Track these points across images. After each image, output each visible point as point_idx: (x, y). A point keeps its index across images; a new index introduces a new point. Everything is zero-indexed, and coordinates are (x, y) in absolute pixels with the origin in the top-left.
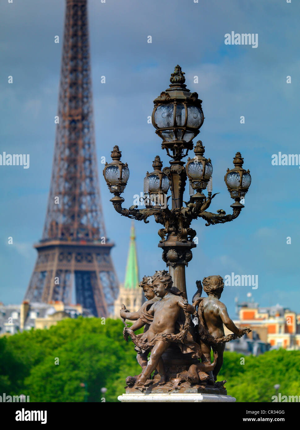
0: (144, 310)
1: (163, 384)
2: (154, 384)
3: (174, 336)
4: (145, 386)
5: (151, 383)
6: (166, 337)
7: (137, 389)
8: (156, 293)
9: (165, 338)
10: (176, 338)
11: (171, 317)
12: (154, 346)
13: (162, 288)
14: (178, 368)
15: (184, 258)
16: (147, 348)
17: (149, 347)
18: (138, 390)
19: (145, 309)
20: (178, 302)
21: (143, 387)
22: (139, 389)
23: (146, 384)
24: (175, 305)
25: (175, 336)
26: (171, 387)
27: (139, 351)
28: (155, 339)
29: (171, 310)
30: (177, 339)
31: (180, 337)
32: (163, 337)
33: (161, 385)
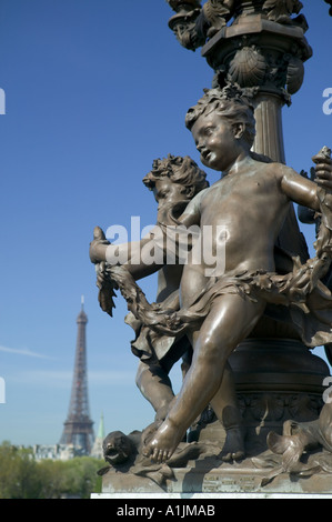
0: (165, 215)
1: (239, 460)
2: (202, 457)
3: (280, 278)
4: (172, 465)
5: (193, 454)
6: (252, 283)
7: (143, 474)
8: (208, 152)
9: (247, 287)
10: (288, 288)
11: (261, 219)
12: (204, 318)
13: (225, 135)
14: (281, 403)
15: (280, 79)
16: (179, 326)
17: (186, 325)
18: (146, 480)
19: (169, 213)
20: (282, 178)
21: (166, 468)
22: (150, 475)
23: (175, 456)
24: (272, 185)
25: (285, 281)
26: (270, 470)
27: (147, 353)
28: (210, 293)
29: (263, 198)
30: (292, 289)
31: (300, 282)
32: (243, 281)
33: (230, 461)
